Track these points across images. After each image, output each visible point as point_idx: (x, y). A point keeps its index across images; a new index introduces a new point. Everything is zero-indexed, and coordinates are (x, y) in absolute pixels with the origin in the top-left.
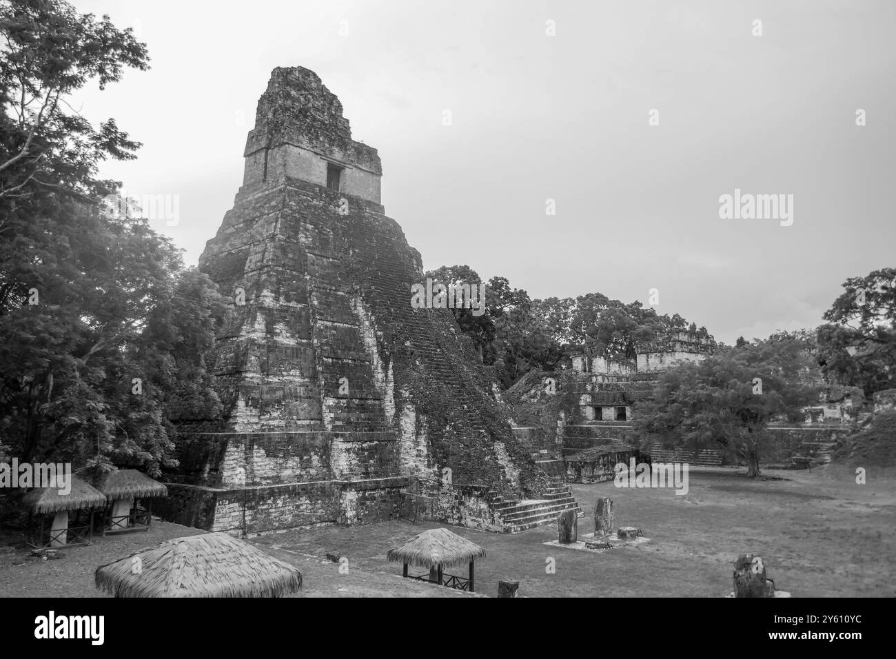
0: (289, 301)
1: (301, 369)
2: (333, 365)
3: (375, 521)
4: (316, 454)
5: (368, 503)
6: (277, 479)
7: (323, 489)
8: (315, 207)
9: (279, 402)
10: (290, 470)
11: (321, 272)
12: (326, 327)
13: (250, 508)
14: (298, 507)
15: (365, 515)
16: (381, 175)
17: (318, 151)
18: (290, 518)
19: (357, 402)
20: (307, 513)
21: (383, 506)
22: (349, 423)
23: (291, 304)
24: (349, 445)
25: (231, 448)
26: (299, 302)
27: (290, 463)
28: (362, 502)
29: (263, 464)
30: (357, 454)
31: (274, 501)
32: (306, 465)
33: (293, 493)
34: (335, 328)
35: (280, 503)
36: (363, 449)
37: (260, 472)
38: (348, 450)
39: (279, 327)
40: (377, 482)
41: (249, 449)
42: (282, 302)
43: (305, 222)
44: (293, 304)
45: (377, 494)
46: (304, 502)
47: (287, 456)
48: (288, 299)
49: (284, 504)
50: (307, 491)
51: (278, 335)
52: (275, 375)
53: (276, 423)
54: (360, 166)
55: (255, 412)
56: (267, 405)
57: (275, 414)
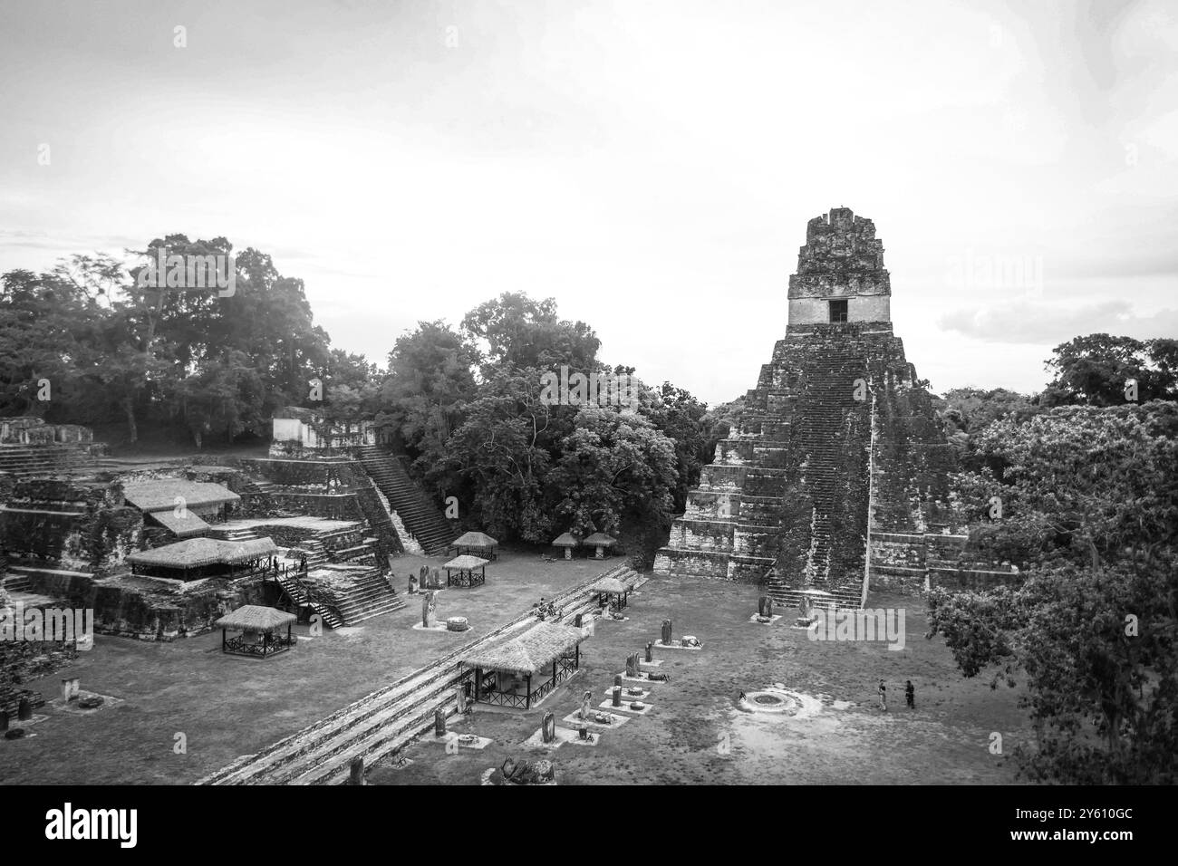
0: (747, 433)
1: (736, 482)
2: (754, 479)
3: (746, 583)
4: (726, 536)
5: (744, 571)
6: (698, 548)
7: (721, 558)
8: (796, 351)
9: (711, 503)
10: (708, 543)
11: (778, 407)
12: (761, 452)
13: (675, 561)
14: (703, 565)
15: (739, 578)
16: (890, 295)
17: (817, 295)
18: (697, 570)
19: (762, 505)
20: (709, 569)
21: (755, 575)
22: (752, 519)
23: (749, 435)
24: (742, 534)
25: (673, 528)
26: (754, 433)
27: (708, 540)
28: (738, 570)
29: (691, 539)
30: (748, 540)
31: (689, 559)
32: (719, 542)
33: (702, 557)
34: (768, 452)
35: (692, 561)
36: (753, 538)
37: (689, 542)
38: (741, 537)
39: (731, 453)
40: (753, 560)
41: (684, 529)
42: (742, 434)
43: (777, 368)
44: (750, 435)
45: (752, 567)
46: (708, 563)
47: (706, 535)
48: (746, 432)
49: (695, 562)
50: (711, 558)
51: (729, 458)
52: (718, 485)
53: (708, 515)
54: (863, 294)
55: (697, 508)
56: (703, 504)
57: (708, 510)
